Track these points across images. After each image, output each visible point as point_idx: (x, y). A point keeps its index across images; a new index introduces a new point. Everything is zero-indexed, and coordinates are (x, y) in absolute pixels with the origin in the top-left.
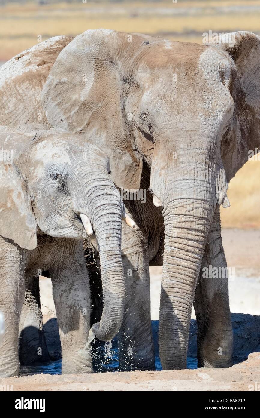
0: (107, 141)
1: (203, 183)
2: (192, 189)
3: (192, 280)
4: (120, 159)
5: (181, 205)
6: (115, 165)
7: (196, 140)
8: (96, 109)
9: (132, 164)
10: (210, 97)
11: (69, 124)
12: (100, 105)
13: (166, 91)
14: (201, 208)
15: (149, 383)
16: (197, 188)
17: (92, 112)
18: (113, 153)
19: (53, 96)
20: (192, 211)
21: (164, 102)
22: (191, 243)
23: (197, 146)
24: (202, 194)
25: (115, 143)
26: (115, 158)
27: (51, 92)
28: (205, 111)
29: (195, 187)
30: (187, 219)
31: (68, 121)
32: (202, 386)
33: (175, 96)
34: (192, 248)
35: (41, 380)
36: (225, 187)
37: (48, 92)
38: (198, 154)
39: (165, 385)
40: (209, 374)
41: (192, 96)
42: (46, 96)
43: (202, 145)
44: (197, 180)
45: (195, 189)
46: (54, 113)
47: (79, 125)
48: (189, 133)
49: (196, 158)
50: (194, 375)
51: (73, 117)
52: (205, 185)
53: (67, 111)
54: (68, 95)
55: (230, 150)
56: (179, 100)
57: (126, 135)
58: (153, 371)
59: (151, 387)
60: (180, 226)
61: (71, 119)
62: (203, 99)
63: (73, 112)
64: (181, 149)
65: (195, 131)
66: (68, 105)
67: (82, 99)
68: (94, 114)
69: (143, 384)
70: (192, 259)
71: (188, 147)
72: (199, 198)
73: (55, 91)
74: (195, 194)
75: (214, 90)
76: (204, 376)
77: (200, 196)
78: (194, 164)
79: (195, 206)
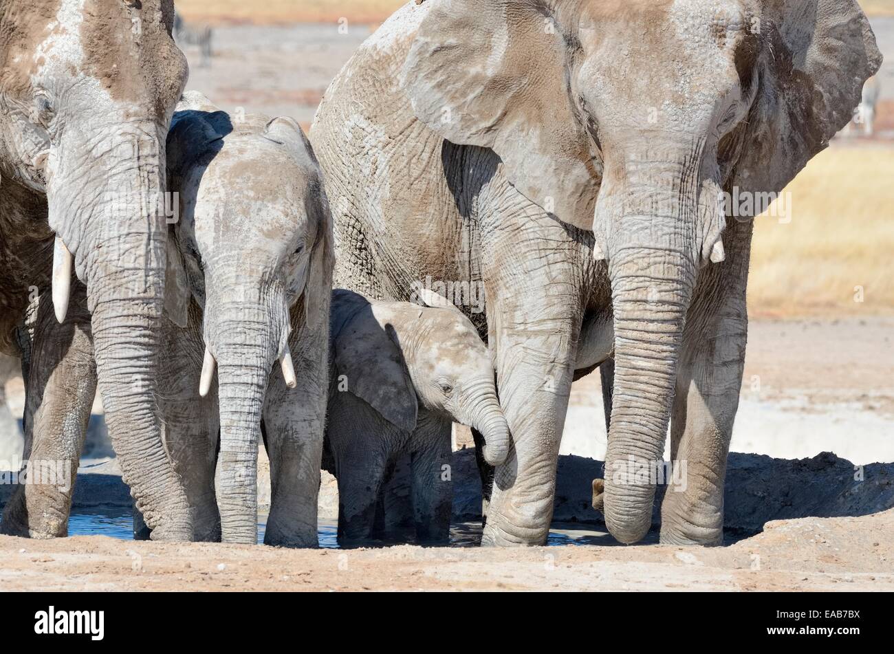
0: (542, 142)
1: (668, 220)
2: (648, 231)
3: (660, 391)
4: (567, 172)
5: (629, 258)
6: (557, 183)
7: (657, 147)
8: (518, 88)
9: (589, 181)
10: (689, 72)
11: (462, 118)
12: (525, 81)
13: (613, 62)
14: (664, 263)
15: (592, 566)
16: (656, 229)
17: (511, 94)
18: (553, 163)
19: (429, 71)
20: (648, 270)
21: (608, 79)
22: (652, 327)
23: (659, 157)
24: (665, 239)
25: (559, 147)
26: (558, 171)
27: (424, 64)
28: (675, 96)
29: (653, 228)
30: (640, 285)
31: (460, 113)
32: (683, 575)
33: (627, 70)
34: (654, 334)
35: (405, 555)
36: (716, 227)
37: (417, 65)
38: (659, 171)
39: (619, 571)
40: (695, 555)
41: (655, 70)
42: (414, 72)
43: (667, 155)
44: (656, 216)
45: (652, 230)
46: (429, 101)
47: (483, 117)
48: (646, 134)
49: (657, 178)
50: (670, 556)
51: (472, 105)
52: (672, 224)
53: (457, 95)
54: (459, 68)
55: (765, 156)
56: (633, 77)
57: (578, 131)
58: (599, 547)
59: (595, 573)
60: (630, 298)
61: (466, 107)
62: (673, 75)
63: (471, 96)
64: (632, 161)
65: (654, 131)
66: (459, 85)
67: (490, 73)
68: (514, 97)
69: (581, 569)
70: (658, 355)
71: (642, 158)
72: (659, 246)
73: (433, 63)
74: (652, 240)
75: (697, 58)
76: (686, 557)
77: (662, 243)
78: (652, 189)
79: (652, 260)
